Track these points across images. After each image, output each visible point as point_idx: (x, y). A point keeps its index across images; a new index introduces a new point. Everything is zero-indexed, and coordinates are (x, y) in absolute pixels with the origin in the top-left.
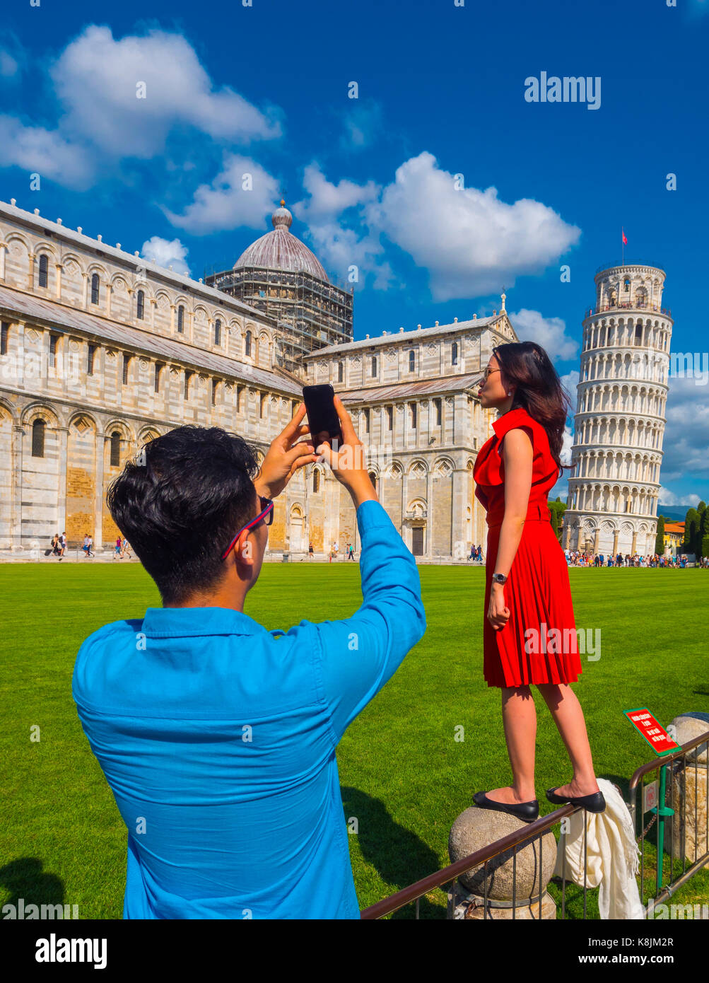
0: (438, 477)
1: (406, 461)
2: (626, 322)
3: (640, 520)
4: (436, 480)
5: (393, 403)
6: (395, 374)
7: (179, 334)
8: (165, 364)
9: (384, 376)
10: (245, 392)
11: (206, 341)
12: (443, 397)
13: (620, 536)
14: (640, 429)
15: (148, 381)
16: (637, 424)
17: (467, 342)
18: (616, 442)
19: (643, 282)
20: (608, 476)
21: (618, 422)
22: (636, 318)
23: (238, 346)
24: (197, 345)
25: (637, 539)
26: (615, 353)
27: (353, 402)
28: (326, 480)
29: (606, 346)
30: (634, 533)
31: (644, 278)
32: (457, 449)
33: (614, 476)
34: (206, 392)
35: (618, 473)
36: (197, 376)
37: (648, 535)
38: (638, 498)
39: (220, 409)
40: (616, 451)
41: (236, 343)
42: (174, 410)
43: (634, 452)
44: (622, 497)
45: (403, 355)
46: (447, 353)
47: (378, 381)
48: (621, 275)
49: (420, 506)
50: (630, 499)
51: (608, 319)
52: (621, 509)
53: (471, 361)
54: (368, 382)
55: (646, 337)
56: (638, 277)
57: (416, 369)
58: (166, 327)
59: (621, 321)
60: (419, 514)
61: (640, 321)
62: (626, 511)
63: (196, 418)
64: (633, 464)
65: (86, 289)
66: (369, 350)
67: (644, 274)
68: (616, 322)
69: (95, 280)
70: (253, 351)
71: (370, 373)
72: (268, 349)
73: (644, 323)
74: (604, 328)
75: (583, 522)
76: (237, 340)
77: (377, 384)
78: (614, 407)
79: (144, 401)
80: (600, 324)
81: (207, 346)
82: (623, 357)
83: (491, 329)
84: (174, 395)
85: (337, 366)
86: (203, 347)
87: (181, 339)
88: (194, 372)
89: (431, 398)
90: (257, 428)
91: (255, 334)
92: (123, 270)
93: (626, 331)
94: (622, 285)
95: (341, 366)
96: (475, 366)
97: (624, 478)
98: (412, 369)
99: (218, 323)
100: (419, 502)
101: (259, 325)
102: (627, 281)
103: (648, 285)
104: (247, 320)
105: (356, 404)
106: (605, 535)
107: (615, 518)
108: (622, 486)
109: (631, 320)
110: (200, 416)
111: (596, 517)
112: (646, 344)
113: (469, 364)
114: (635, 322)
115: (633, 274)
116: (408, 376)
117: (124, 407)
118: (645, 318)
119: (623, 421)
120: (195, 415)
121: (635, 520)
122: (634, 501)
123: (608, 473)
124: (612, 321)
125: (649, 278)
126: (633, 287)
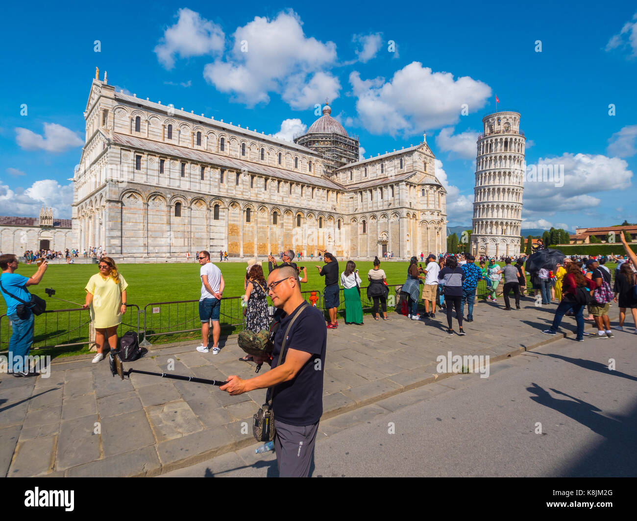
0: (393, 221)
1: (378, 214)
2: (499, 140)
3: (510, 238)
4: (392, 222)
5: (372, 188)
6: (375, 175)
7: (280, 165)
8: (269, 179)
9: (370, 176)
10: (305, 188)
11: (291, 167)
12: (394, 184)
13: (499, 246)
14: (508, 192)
15: (262, 186)
16: (506, 190)
17: (407, 158)
18: (496, 199)
19: (508, 120)
20: (492, 217)
21: (496, 190)
22: (504, 138)
24: (287, 169)
25: (509, 247)
26: (493, 156)
27: (355, 189)
28: (344, 224)
29: (489, 153)
30: (507, 245)
31: (508, 118)
32: (401, 208)
33: (495, 216)
34: (287, 189)
35: (497, 215)
36: (283, 182)
37: (515, 245)
38: (509, 227)
39: (293, 195)
40: (495, 204)
41: (305, 167)
42: (273, 197)
43: (506, 204)
44: (500, 227)
45: (378, 166)
46: (398, 163)
47: (367, 178)
48: (496, 118)
49: (385, 234)
50: (505, 227)
51: (489, 139)
52: (500, 233)
53: (409, 166)
54: (363, 179)
55: (510, 146)
56: (505, 118)
57: (384, 172)
58: (274, 163)
59: (496, 140)
60: (385, 238)
61: (506, 139)
62: (502, 234)
63: (283, 201)
64: (506, 210)
65: (240, 150)
66: (363, 165)
67: (508, 116)
68: (494, 141)
69: (244, 146)
70: (312, 170)
71: (364, 175)
72: (319, 168)
73: (509, 140)
74: (487, 144)
75: (479, 240)
77: (367, 180)
78: (494, 183)
79: (260, 194)
80: (485, 143)
81: (292, 169)
82: (498, 158)
83: (418, 151)
84: (273, 191)
85: (350, 173)
86: (290, 169)
87: (280, 167)
88: (282, 181)
89: (389, 185)
90: (310, 203)
91: (313, 162)
92: (255, 141)
93: (499, 145)
94: (496, 123)
95: (351, 172)
96: (410, 169)
97: (501, 217)
98: (382, 172)
99: (296, 159)
100: (384, 233)
101: (315, 158)
102: (499, 119)
103: (510, 121)
104: (309, 156)
105: (356, 190)
106: (491, 246)
107: (497, 237)
108: (500, 221)
109: (501, 139)
110: (284, 199)
111: (486, 237)
112: (510, 150)
113: (408, 168)
114: (504, 140)
115: (502, 117)
116: (381, 175)
117: (251, 198)
118: (509, 137)
119: (499, 189)
120: (283, 199)
121: (507, 238)
122: (507, 229)
123: (492, 215)
124: (491, 141)
125: (511, 118)
126: (502, 122)
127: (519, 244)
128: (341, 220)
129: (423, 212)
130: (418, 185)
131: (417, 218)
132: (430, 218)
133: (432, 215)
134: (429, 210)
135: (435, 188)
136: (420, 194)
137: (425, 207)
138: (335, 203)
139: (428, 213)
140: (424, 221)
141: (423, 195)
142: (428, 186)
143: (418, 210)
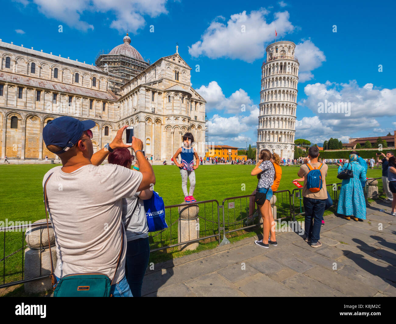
2: (275, 65)
3: (284, 145)
18: (273, 113)
19: (283, 48)
20: (270, 127)
21: (273, 105)
22: (279, 62)
23: (88, 83)
25: (283, 152)
26: (271, 78)
29: (268, 75)
30: (281, 150)
31: (283, 46)
33: (272, 127)
35: (274, 126)
38: (283, 136)
40: (272, 117)
43: (284, 117)
44: (276, 136)
48: (274, 47)
50: (280, 136)
51: (268, 65)
52: (276, 141)
55: (285, 69)
56: (281, 46)
59: (274, 64)
61: (281, 63)
62: (278, 142)
64: (281, 122)
67: (284, 44)
68: (272, 65)
73: (283, 64)
74: (267, 69)
76: (88, 81)
78: (272, 99)
80: (266, 67)
82: (275, 79)
93: (276, 69)
94: (275, 51)
97: (281, 128)
102: (277, 49)
103: (286, 49)
107: (273, 144)
108: (275, 131)
109: (277, 64)
111: (265, 144)
112: (285, 72)
114: (279, 64)
115: (279, 45)
118: (283, 62)
119: (275, 105)
121: (281, 145)
122: (282, 137)
125: (286, 46)
126: (279, 50)
127: (293, 149)
128: (110, 127)
129: (168, 117)
130: (165, 92)
131: (162, 123)
132: (174, 123)
133: (177, 121)
134: (173, 115)
135: (180, 94)
136: (166, 100)
137: (170, 112)
138: (101, 112)
139: (172, 118)
140: (168, 126)
141: (169, 101)
142: (173, 93)
143: (164, 116)
